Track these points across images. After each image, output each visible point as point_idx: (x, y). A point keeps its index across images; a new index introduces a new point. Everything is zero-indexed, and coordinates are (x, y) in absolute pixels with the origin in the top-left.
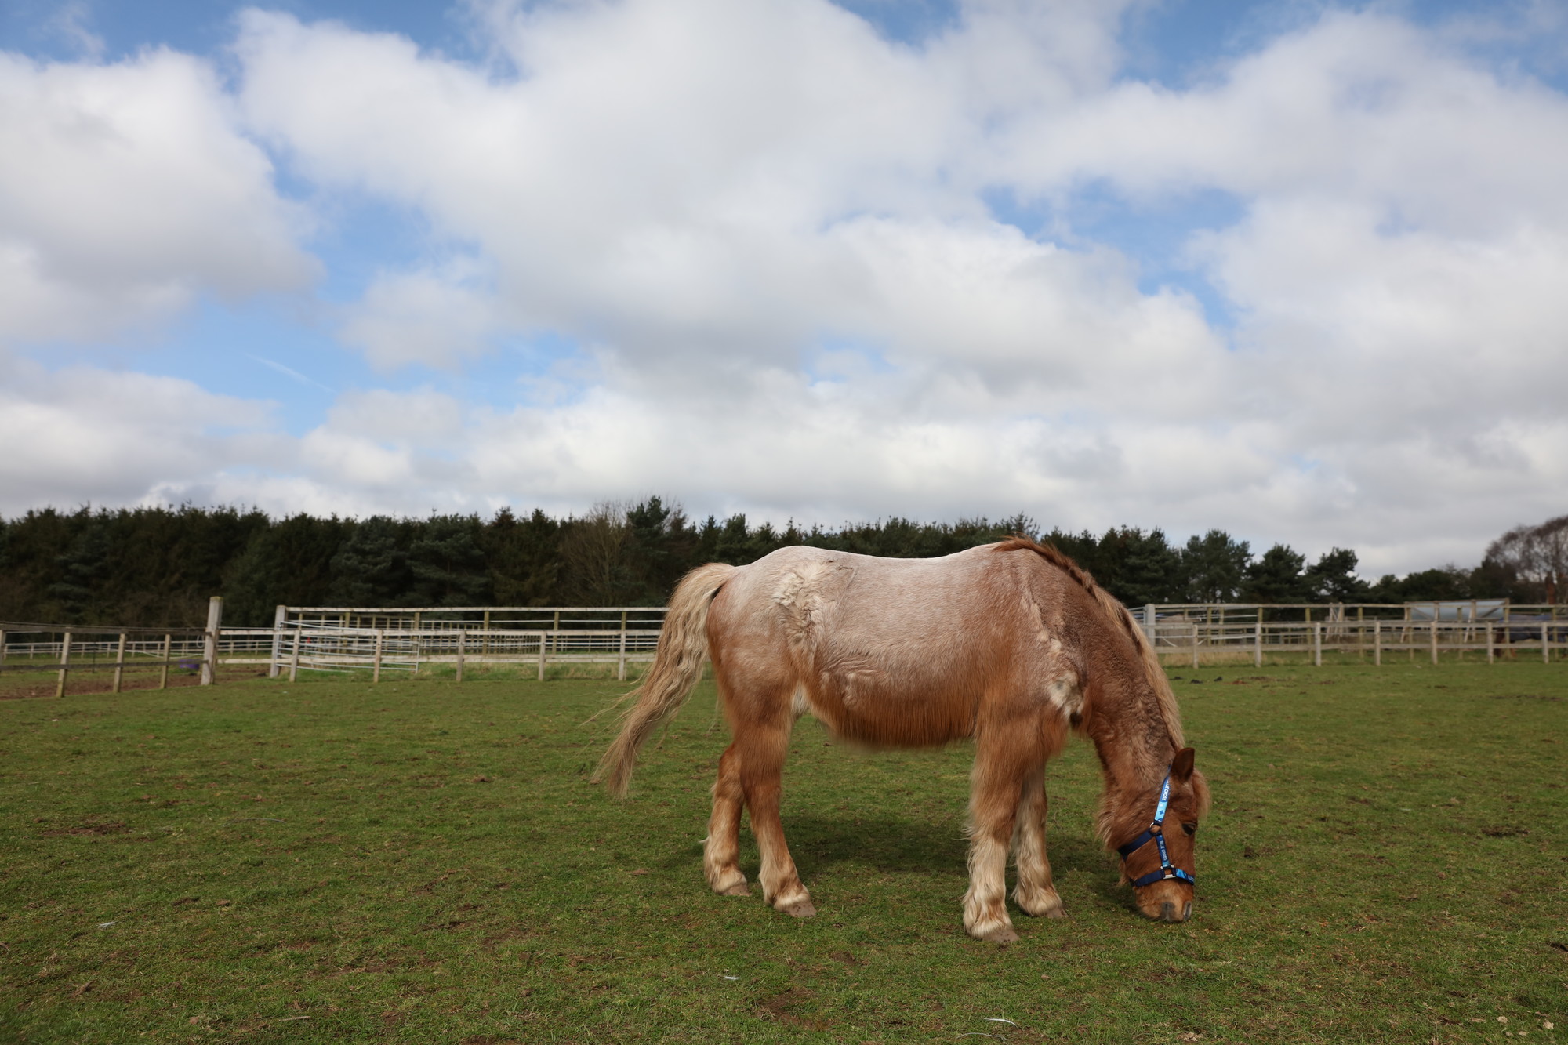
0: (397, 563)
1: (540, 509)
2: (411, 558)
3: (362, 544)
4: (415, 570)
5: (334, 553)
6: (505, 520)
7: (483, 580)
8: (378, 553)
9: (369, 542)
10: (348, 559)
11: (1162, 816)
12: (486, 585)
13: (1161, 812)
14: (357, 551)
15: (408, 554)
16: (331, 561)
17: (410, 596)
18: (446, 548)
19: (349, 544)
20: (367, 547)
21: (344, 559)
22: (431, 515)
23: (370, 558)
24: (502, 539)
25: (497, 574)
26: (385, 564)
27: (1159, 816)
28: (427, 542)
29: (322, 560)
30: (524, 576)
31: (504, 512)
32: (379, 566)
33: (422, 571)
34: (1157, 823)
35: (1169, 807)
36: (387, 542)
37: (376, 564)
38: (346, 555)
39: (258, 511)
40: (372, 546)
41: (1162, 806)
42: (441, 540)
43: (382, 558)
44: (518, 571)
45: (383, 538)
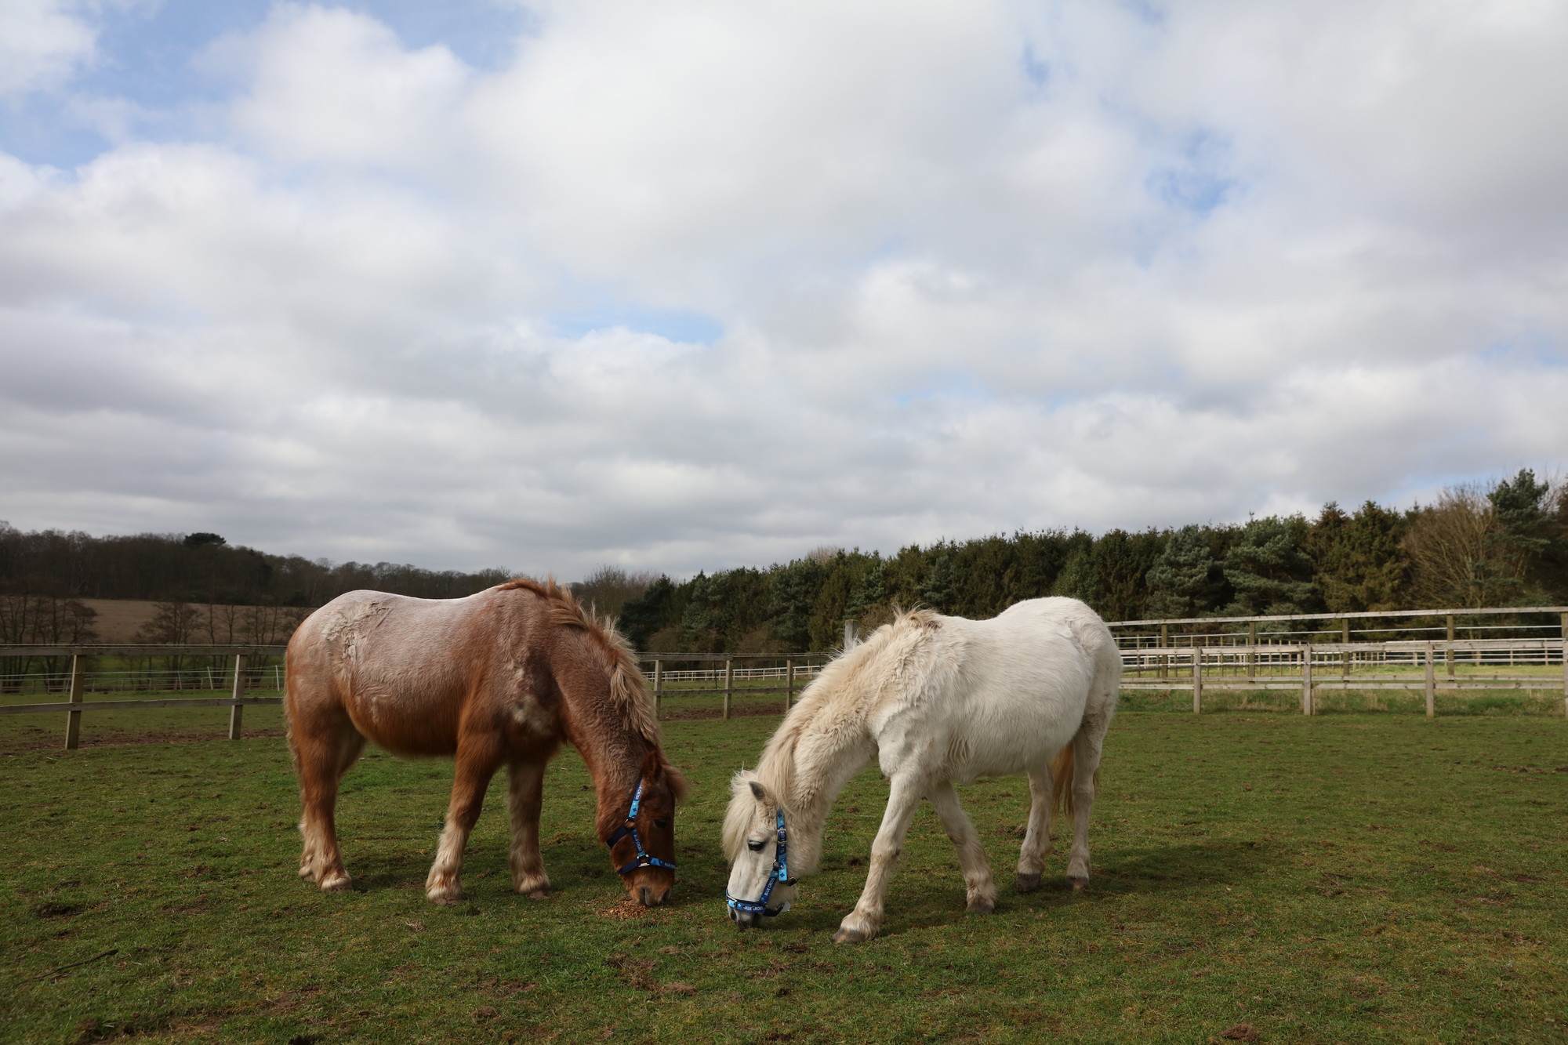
0: (1215, 574)
1: (1372, 501)
2: (1230, 567)
3: (1176, 556)
4: (1232, 580)
5: (1149, 568)
6: (1332, 520)
7: (1309, 586)
8: (1193, 565)
9: (1183, 553)
10: (1163, 572)
11: (635, 813)
12: (1313, 591)
13: (634, 810)
14: (1171, 564)
15: (1226, 563)
16: (1147, 576)
17: (1231, 607)
18: (1264, 553)
19: (1163, 556)
20: (1182, 559)
21: (1159, 574)
22: (1249, 520)
23: (1185, 570)
24: (1330, 539)
25: (1327, 578)
26: (1200, 576)
27: (632, 813)
28: (1246, 549)
29: (1138, 575)
30: (1360, 578)
31: (1330, 508)
32: (1194, 578)
33: (1241, 580)
34: (631, 820)
35: (641, 805)
36: (1202, 552)
37: (1191, 577)
38: (1161, 568)
39: (1080, 531)
40: (1186, 558)
41: (635, 804)
42: (1258, 547)
43: (1197, 569)
44: (1351, 574)
45: (1197, 548)
